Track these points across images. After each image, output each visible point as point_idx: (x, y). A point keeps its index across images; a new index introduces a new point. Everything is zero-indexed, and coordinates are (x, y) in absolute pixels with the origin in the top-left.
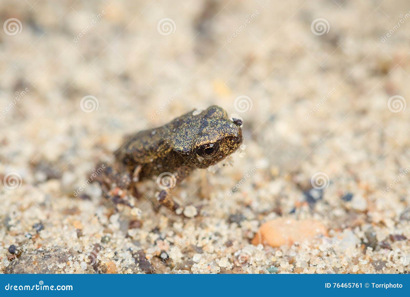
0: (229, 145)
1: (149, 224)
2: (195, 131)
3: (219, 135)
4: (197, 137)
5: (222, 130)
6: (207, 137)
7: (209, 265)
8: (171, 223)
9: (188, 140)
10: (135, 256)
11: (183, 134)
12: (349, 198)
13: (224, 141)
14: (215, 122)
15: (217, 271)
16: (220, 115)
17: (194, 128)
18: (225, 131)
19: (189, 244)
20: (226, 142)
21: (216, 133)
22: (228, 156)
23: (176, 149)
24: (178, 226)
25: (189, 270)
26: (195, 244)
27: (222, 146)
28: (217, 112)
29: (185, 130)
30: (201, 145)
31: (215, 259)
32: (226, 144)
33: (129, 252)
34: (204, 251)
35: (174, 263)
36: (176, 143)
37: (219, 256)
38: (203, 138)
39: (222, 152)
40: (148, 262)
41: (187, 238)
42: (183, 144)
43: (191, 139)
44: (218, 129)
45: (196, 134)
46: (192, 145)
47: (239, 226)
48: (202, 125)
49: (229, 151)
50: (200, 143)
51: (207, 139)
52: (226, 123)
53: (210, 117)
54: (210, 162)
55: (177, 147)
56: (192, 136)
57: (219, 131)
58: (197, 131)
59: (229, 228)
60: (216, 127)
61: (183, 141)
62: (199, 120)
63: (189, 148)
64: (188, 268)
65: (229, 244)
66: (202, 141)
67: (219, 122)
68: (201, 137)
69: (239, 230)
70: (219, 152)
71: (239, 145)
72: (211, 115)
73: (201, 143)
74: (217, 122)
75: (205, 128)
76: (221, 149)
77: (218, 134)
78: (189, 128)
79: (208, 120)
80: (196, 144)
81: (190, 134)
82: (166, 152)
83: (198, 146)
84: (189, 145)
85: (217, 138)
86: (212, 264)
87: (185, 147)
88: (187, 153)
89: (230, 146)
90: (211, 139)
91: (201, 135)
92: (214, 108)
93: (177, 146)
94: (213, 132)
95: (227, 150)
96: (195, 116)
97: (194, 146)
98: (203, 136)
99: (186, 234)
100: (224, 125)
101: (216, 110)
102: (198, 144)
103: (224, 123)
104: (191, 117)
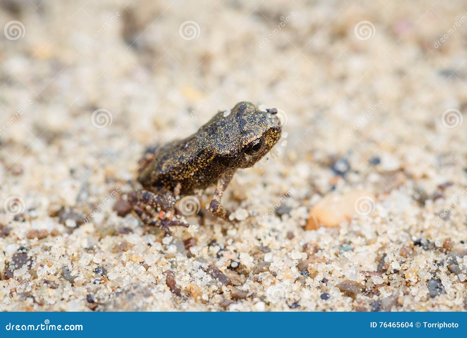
0: (273, 136)
1: (203, 239)
2: (236, 130)
3: (262, 129)
4: (242, 136)
5: (263, 123)
6: (252, 134)
7: (283, 261)
8: (224, 232)
9: (232, 142)
10: (210, 272)
11: (224, 137)
12: (376, 161)
13: (268, 134)
14: (251, 117)
15: (295, 264)
16: (252, 109)
17: (233, 128)
18: (266, 124)
19: (252, 246)
20: (270, 134)
21: (258, 127)
22: (272, 148)
23: (222, 154)
24: (232, 232)
25: (268, 271)
26: (259, 245)
27: (267, 139)
28: (249, 108)
29: (225, 133)
30: (249, 143)
31: (286, 254)
32: (270, 136)
33: (201, 270)
34: (271, 250)
35: (248, 269)
36: (220, 149)
37: (289, 250)
38: (248, 135)
39: (268, 145)
40: (224, 274)
41: (248, 241)
42: (228, 147)
43: (235, 140)
44: (258, 123)
45: (239, 134)
46: (239, 146)
47: (290, 217)
48: (240, 124)
49: (273, 143)
50: (247, 141)
51: (253, 136)
52: (263, 115)
53: (244, 113)
54: (257, 158)
55: (223, 152)
56: (235, 137)
57: (260, 125)
58: (238, 131)
59: (281, 220)
60: (255, 122)
61: (227, 144)
62: (234, 120)
63: (236, 150)
64: (267, 269)
65: (290, 236)
66: (248, 138)
67: (256, 116)
68: (246, 135)
69: (291, 220)
70: (265, 146)
71: (280, 134)
72: (243, 112)
73: (249, 141)
74: (254, 117)
75: (245, 126)
76: (266, 142)
77: (260, 128)
78: (227, 130)
79: (243, 117)
80: (243, 143)
81: (231, 136)
82: (208, 161)
83: (247, 144)
84: (234, 146)
85: (261, 132)
86: (287, 260)
87: (232, 149)
88: (234, 155)
89: (274, 138)
90: (257, 134)
91: (245, 133)
92: (243, 104)
93: (221, 151)
94: (254, 127)
95: (272, 142)
96: (227, 117)
97: (241, 146)
98: (248, 134)
99: (244, 239)
100: (263, 117)
101: (247, 106)
102: (245, 142)
103: (261, 115)
104: (223, 120)
